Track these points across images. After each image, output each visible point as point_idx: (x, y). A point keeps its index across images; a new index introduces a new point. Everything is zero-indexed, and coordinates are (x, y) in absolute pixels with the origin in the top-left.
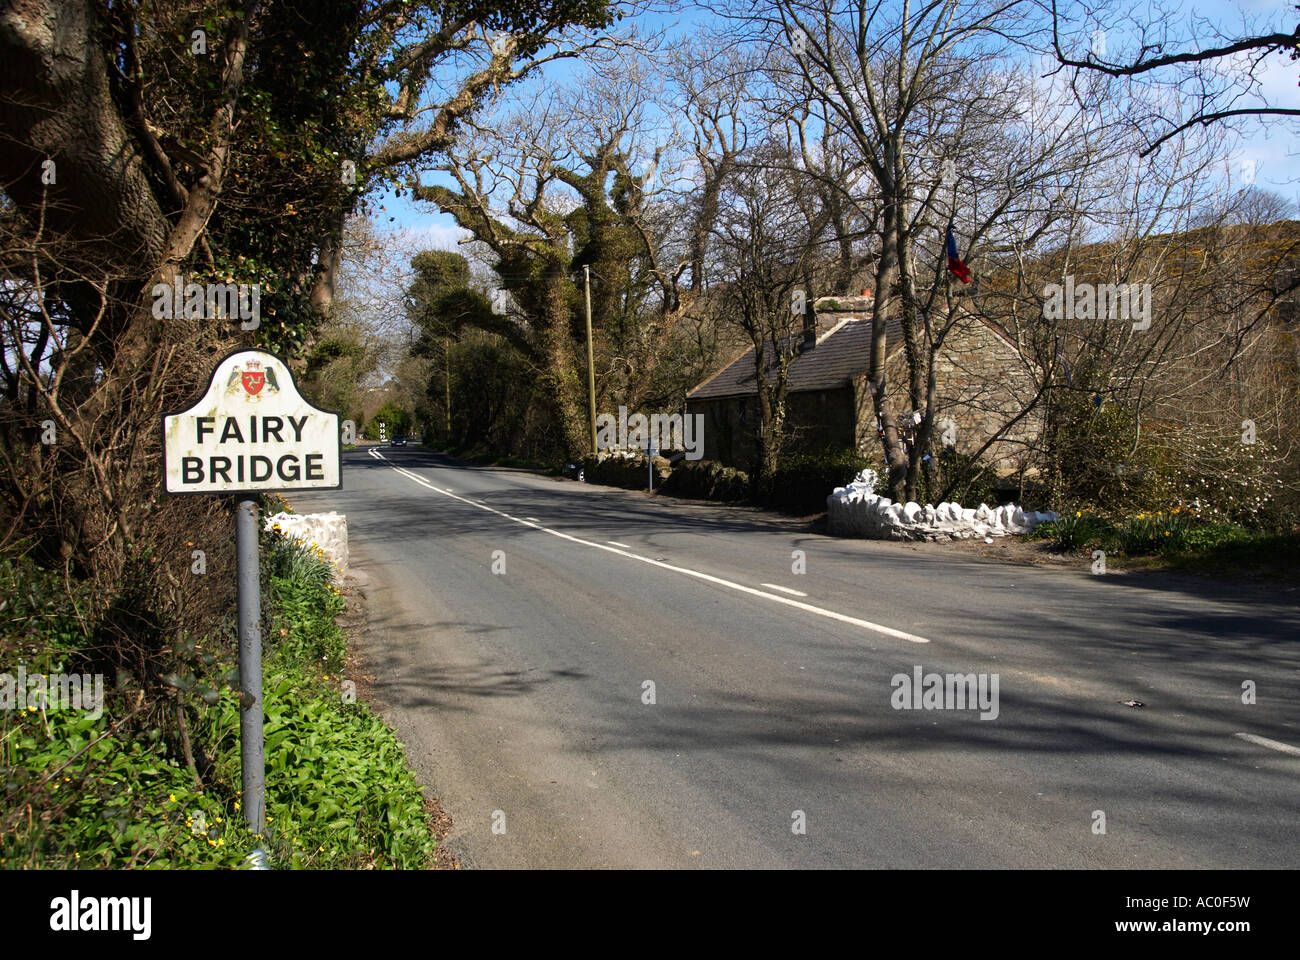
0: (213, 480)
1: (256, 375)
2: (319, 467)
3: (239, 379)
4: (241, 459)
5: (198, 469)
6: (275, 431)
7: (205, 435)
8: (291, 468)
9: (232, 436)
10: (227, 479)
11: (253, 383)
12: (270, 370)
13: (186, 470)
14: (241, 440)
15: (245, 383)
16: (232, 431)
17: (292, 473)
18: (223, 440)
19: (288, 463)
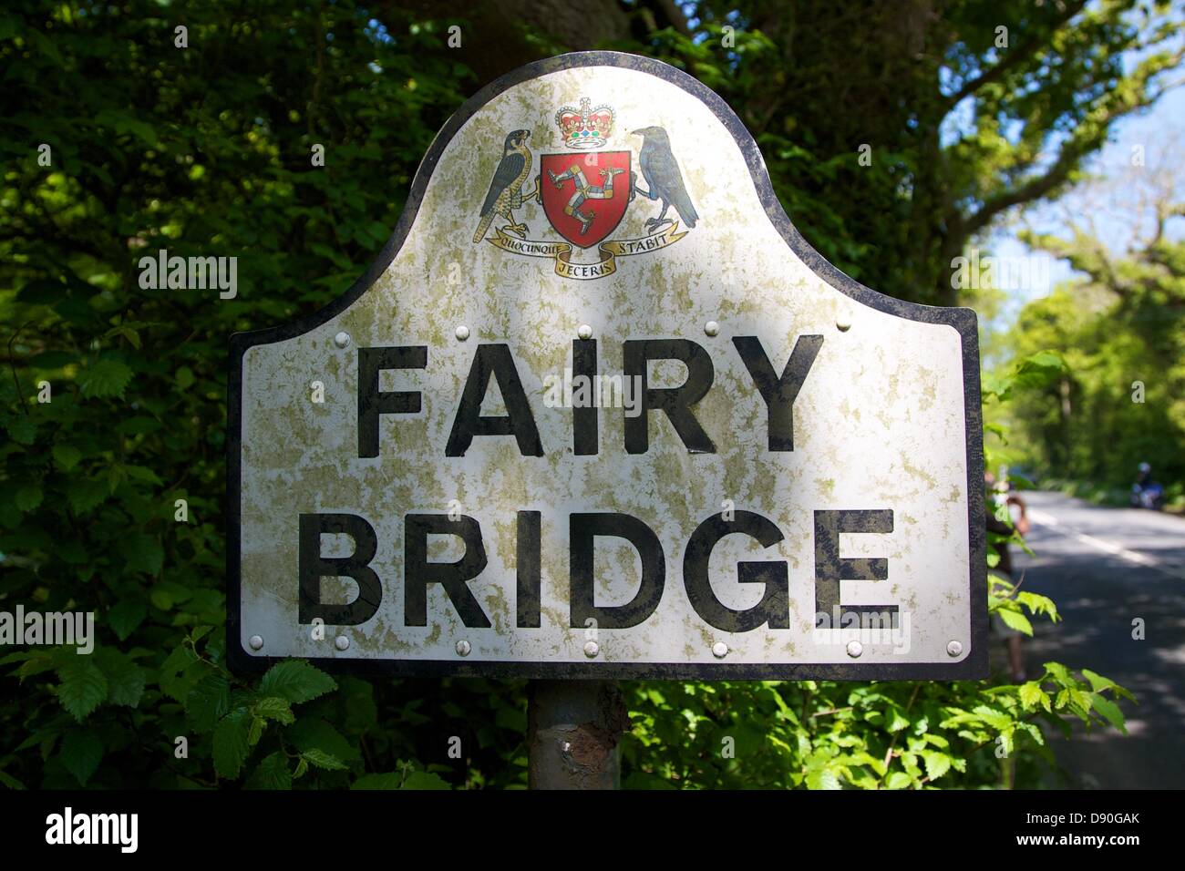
0: (416, 613)
2: (878, 569)
4: (530, 524)
5: (357, 566)
6: (679, 405)
7: (387, 422)
8: (748, 572)
9: (492, 427)
10: (473, 616)
12: (656, 142)
13: (312, 567)
14: (531, 445)
16: (493, 403)
17: (750, 595)
18: (457, 447)
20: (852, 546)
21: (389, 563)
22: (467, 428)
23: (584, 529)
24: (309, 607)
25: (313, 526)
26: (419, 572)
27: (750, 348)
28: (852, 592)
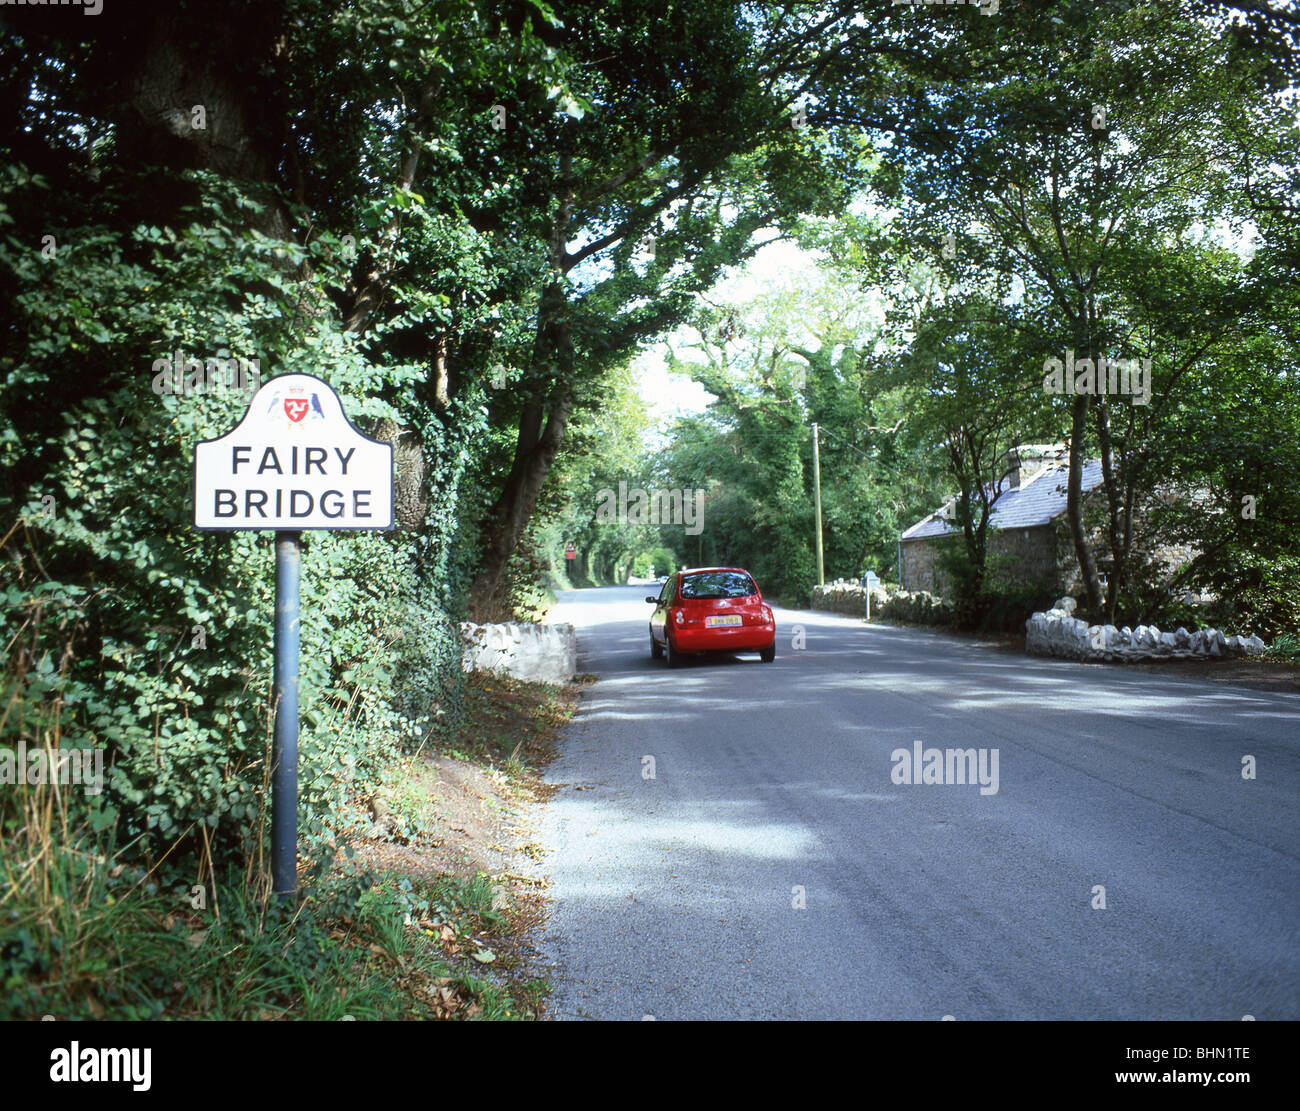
0: (248, 514)
1: (299, 402)
3: (281, 405)
11: (296, 410)
12: (315, 397)
13: (218, 503)
14: (280, 472)
15: (288, 410)
17: (338, 509)
19: (332, 498)
20: (361, 498)
21: (240, 502)
22: (263, 467)
23: (294, 493)
24: (218, 514)
25: (218, 493)
26: (249, 504)
27: (337, 450)
28: (361, 509)
